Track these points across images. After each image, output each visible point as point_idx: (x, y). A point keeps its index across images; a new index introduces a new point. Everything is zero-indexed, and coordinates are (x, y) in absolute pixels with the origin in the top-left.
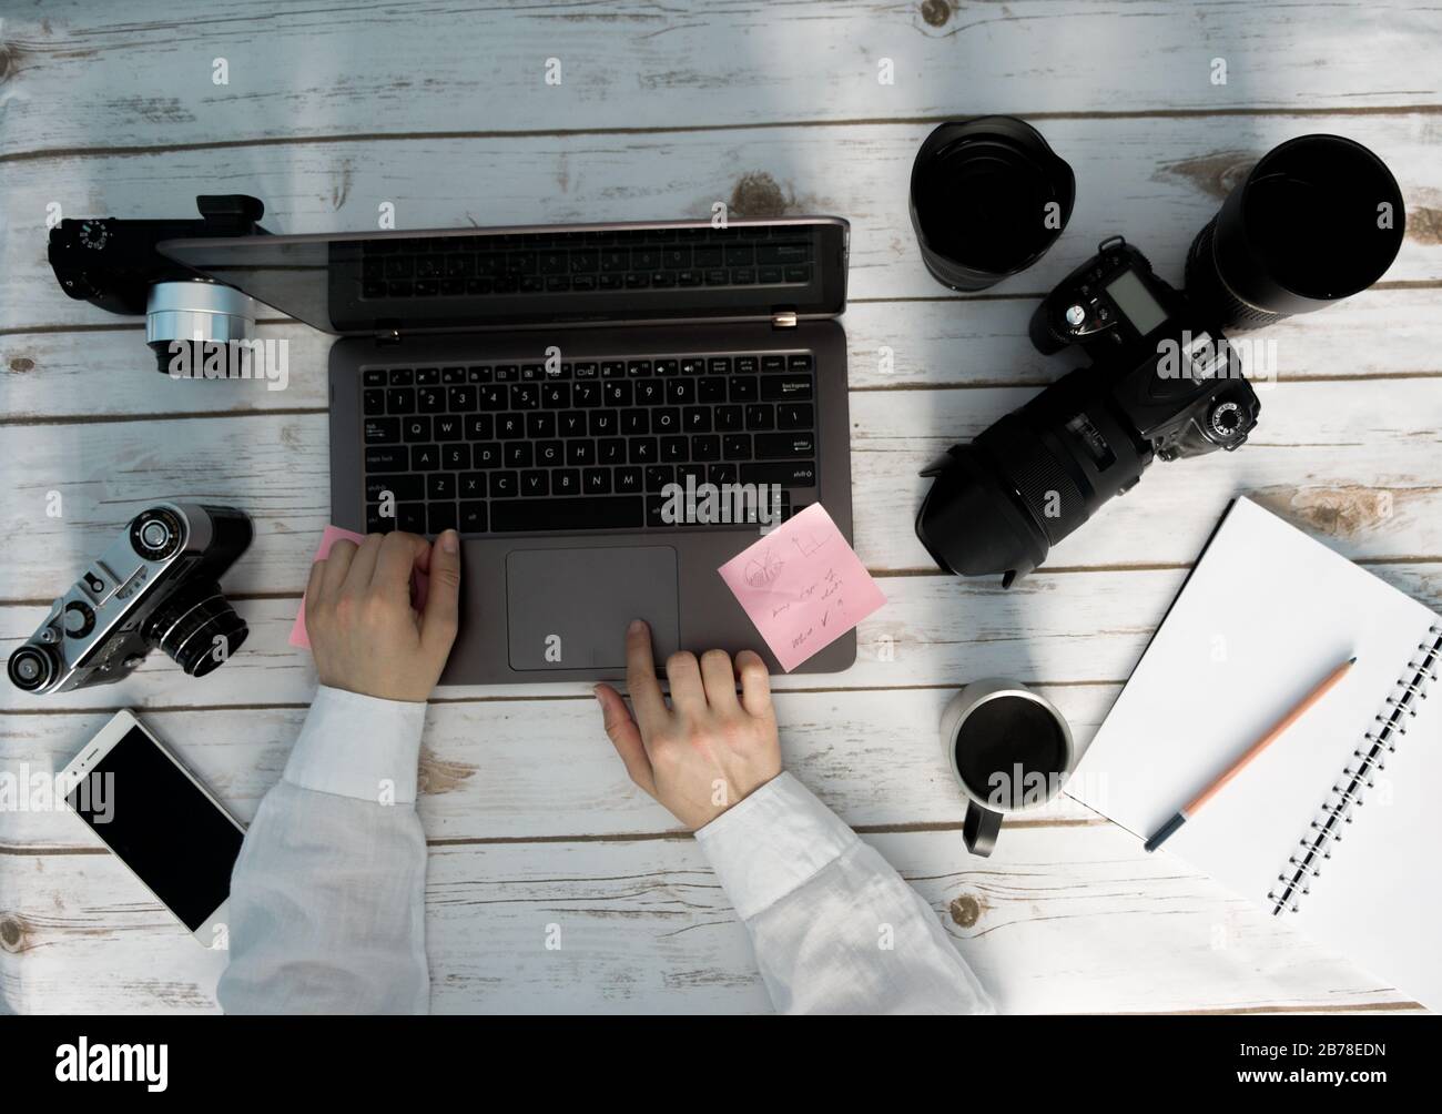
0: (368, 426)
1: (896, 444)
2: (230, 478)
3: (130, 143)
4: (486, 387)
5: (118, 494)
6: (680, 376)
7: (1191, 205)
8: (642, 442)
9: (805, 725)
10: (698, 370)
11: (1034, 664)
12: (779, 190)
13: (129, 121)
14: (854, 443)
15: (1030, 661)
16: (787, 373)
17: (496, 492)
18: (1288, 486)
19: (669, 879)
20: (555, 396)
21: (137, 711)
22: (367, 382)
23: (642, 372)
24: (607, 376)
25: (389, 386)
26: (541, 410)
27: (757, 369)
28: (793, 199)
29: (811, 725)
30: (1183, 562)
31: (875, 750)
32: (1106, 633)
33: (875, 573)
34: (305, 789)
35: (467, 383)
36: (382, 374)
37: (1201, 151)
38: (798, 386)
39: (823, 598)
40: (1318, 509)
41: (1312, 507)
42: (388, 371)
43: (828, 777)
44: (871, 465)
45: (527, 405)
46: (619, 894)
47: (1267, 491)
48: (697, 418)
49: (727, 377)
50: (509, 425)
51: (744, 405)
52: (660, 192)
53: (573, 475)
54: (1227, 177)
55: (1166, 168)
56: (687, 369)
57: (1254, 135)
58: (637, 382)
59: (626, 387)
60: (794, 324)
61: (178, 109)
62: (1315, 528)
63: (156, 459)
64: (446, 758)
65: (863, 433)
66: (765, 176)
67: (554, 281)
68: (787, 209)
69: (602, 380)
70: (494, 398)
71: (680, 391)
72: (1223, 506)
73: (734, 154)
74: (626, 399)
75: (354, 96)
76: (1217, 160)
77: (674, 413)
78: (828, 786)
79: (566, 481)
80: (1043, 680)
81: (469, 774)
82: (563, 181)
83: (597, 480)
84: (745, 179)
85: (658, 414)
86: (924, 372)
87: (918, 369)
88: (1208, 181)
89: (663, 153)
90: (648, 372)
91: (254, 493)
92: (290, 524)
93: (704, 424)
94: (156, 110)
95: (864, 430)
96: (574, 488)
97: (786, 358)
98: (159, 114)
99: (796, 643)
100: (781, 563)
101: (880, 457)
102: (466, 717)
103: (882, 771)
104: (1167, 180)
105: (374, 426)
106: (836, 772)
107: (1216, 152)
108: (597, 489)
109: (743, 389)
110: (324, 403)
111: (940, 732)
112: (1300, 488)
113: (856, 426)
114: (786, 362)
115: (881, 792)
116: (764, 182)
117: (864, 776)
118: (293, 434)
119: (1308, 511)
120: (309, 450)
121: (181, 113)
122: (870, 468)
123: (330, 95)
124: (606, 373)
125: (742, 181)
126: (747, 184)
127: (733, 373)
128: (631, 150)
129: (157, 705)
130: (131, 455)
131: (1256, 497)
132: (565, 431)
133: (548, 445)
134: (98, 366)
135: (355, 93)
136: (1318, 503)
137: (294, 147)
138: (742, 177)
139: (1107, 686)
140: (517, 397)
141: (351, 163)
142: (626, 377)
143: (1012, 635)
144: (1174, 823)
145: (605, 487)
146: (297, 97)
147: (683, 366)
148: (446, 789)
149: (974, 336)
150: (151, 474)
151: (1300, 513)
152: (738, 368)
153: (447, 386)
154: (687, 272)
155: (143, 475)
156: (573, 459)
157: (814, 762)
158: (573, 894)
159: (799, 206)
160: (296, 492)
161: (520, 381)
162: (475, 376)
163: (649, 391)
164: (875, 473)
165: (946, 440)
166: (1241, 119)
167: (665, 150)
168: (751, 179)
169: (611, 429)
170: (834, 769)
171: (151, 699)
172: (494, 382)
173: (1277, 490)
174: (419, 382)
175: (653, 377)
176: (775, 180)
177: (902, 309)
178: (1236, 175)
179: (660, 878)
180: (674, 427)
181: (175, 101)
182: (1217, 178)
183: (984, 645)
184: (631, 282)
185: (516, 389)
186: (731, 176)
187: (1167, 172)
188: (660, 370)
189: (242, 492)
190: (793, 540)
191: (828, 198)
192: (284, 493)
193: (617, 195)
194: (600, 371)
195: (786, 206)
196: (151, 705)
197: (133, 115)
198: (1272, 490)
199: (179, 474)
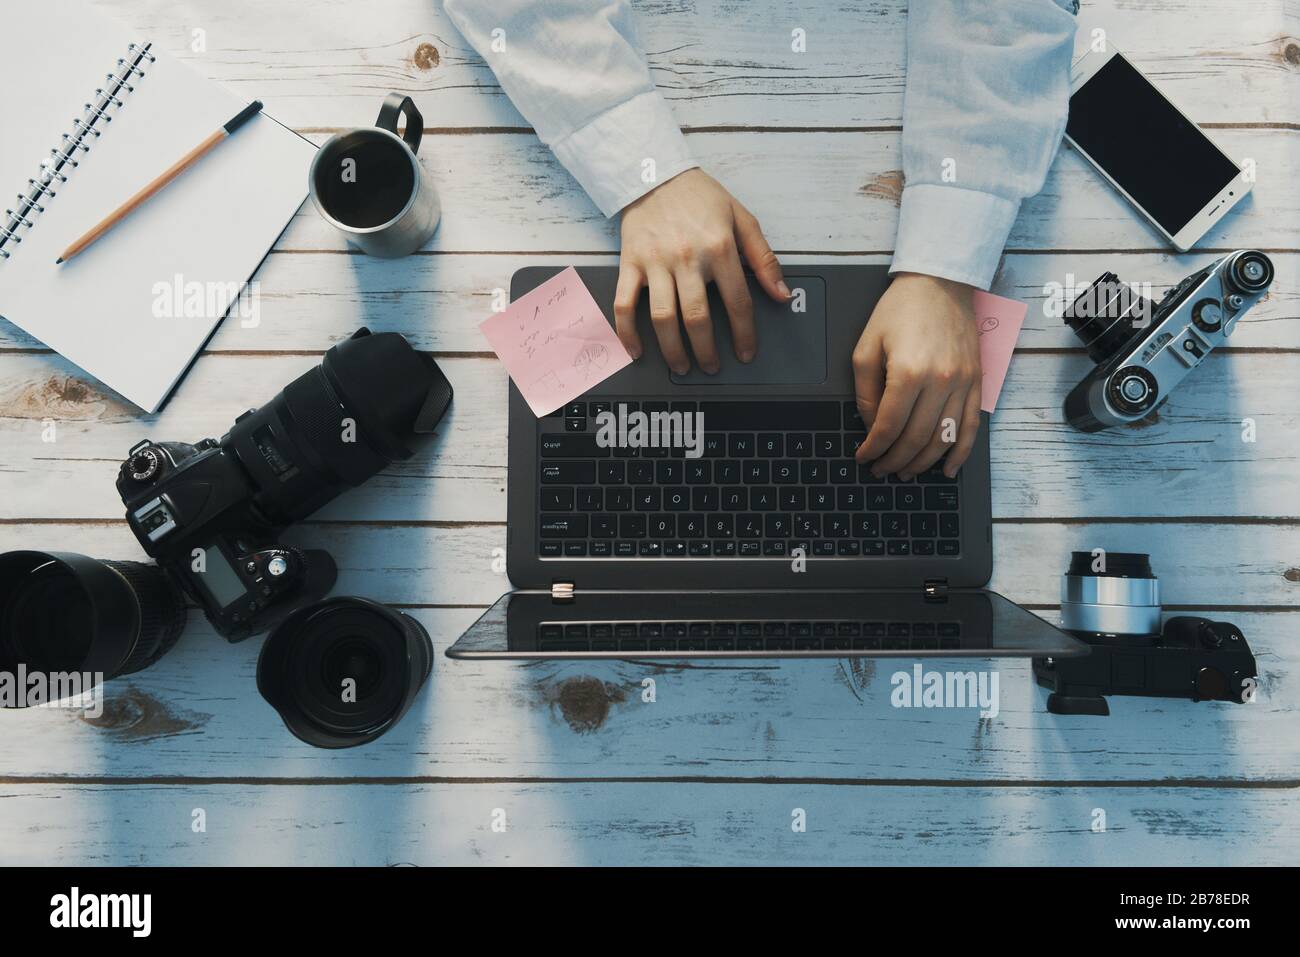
0: (955, 502)
1: (466, 472)
2: (1088, 461)
3: (1198, 792)
4: (842, 535)
5: (1196, 449)
6: (662, 540)
7: (177, 690)
8: (699, 480)
9: (561, 223)
10: (646, 545)
11: (354, 270)
12: (564, 716)
13: (1199, 813)
14: (504, 473)
15: (357, 273)
16: (563, 540)
17: (835, 439)
18: (106, 423)
19: (688, 93)
20: (778, 525)
21: (1173, 250)
22: (956, 544)
23: (698, 545)
24: (730, 542)
25: (936, 540)
26: (793, 513)
27: (590, 543)
28: (551, 707)
29: (555, 223)
30: (211, 356)
31: (499, 199)
32: (286, 296)
33: (491, 355)
34: (988, 192)
35: (861, 540)
36: (942, 552)
37: (160, 743)
38: (553, 527)
39: (538, 332)
40: (81, 401)
41: (86, 403)
42: (936, 554)
43: (542, 177)
44: (490, 454)
45: (805, 518)
46: (733, 81)
47: (128, 418)
48: (647, 501)
49: (619, 538)
50: (822, 499)
51: (604, 511)
52: (678, 719)
53: (763, 451)
54: (139, 717)
55: (195, 727)
56: (655, 546)
57: (107, 757)
58: (703, 536)
59: (713, 532)
60: (555, 586)
61: (1149, 823)
62: (86, 383)
63: (1160, 480)
64: (887, 202)
65: (497, 483)
66: (578, 730)
67: (779, 632)
68: (557, 696)
69: (735, 538)
70: (836, 525)
71: (662, 526)
72: (170, 407)
73: (606, 752)
74: (713, 520)
75: (973, 826)
76: (146, 735)
77: (669, 505)
78: (543, 170)
79: (770, 446)
80: (347, 256)
81: (865, 188)
82: (770, 734)
83: (742, 445)
84: (596, 728)
85: (684, 505)
86: (437, 538)
87: (443, 541)
88: (156, 714)
89: (674, 757)
90: (692, 545)
91: (1067, 446)
92: (1029, 416)
93: (641, 494)
94: (1172, 824)
95: (496, 485)
96: (763, 440)
97: (563, 553)
98: (1169, 819)
99: (564, 292)
100: (575, 365)
101: (483, 461)
102: (867, 238)
103: (495, 181)
104: (196, 715)
105: (949, 502)
106: (536, 181)
107: (145, 742)
108: (741, 438)
109: (604, 526)
110: (996, 527)
111: (440, 213)
112: (96, 420)
113: (503, 490)
114: (563, 549)
115: (497, 162)
116: (579, 724)
117: (511, 177)
118: (1027, 499)
119: (91, 400)
120: (1012, 484)
121: (1146, 818)
122: (491, 450)
123: (997, 828)
124: (731, 545)
125: (599, 725)
126: (594, 723)
127: (613, 541)
128: (704, 761)
129: (1155, 255)
130: (1184, 485)
131: (138, 413)
132: (771, 493)
133: (786, 480)
134: (1219, 571)
135: (972, 829)
136: (82, 406)
137: (1030, 778)
138: (599, 729)
139: (288, 249)
140: (815, 525)
141: (974, 759)
142: (712, 540)
143: (369, 295)
144: (235, 126)
145: (734, 439)
146: (1030, 828)
147: (659, 549)
148: (887, 175)
149: (388, 571)
150: (1163, 466)
151: (99, 398)
152: (608, 546)
153: (880, 538)
154: (654, 636)
155: (1173, 465)
156: (763, 466)
157: (554, 191)
158: (774, 82)
159: (546, 700)
160: (1024, 445)
161: (811, 540)
162: (854, 546)
163: (691, 527)
164: (488, 446)
165: (421, 475)
166: (117, 774)
167: (671, 760)
168: (590, 728)
169: (728, 493)
170: (537, 184)
171: (1161, 261)
172: (836, 540)
173: (119, 419)
174: (907, 542)
175: (687, 540)
176: (568, 725)
177: (454, 598)
178: (129, 719)
179: (696, 93)
180: (669, 493)
181: (1152, 831)
182: (147, 715)
183: (396, 289)
184: (706, 629)
185: (816, 533)
186: (610, 730)
187: (194, 723)
188: (680, 546)
189: (1077, 447)
190: (563, 386)
191: (519, 706)
192: (1034, 445)
193: (719, 717)
194: (737, 546)
195: (559, 700)
196: (1161, 255)
197: (1194, 819)
198: (124, 419)
199: (1136, 466)
